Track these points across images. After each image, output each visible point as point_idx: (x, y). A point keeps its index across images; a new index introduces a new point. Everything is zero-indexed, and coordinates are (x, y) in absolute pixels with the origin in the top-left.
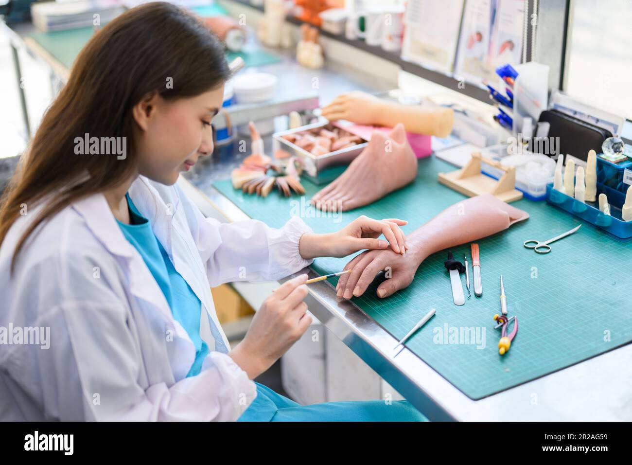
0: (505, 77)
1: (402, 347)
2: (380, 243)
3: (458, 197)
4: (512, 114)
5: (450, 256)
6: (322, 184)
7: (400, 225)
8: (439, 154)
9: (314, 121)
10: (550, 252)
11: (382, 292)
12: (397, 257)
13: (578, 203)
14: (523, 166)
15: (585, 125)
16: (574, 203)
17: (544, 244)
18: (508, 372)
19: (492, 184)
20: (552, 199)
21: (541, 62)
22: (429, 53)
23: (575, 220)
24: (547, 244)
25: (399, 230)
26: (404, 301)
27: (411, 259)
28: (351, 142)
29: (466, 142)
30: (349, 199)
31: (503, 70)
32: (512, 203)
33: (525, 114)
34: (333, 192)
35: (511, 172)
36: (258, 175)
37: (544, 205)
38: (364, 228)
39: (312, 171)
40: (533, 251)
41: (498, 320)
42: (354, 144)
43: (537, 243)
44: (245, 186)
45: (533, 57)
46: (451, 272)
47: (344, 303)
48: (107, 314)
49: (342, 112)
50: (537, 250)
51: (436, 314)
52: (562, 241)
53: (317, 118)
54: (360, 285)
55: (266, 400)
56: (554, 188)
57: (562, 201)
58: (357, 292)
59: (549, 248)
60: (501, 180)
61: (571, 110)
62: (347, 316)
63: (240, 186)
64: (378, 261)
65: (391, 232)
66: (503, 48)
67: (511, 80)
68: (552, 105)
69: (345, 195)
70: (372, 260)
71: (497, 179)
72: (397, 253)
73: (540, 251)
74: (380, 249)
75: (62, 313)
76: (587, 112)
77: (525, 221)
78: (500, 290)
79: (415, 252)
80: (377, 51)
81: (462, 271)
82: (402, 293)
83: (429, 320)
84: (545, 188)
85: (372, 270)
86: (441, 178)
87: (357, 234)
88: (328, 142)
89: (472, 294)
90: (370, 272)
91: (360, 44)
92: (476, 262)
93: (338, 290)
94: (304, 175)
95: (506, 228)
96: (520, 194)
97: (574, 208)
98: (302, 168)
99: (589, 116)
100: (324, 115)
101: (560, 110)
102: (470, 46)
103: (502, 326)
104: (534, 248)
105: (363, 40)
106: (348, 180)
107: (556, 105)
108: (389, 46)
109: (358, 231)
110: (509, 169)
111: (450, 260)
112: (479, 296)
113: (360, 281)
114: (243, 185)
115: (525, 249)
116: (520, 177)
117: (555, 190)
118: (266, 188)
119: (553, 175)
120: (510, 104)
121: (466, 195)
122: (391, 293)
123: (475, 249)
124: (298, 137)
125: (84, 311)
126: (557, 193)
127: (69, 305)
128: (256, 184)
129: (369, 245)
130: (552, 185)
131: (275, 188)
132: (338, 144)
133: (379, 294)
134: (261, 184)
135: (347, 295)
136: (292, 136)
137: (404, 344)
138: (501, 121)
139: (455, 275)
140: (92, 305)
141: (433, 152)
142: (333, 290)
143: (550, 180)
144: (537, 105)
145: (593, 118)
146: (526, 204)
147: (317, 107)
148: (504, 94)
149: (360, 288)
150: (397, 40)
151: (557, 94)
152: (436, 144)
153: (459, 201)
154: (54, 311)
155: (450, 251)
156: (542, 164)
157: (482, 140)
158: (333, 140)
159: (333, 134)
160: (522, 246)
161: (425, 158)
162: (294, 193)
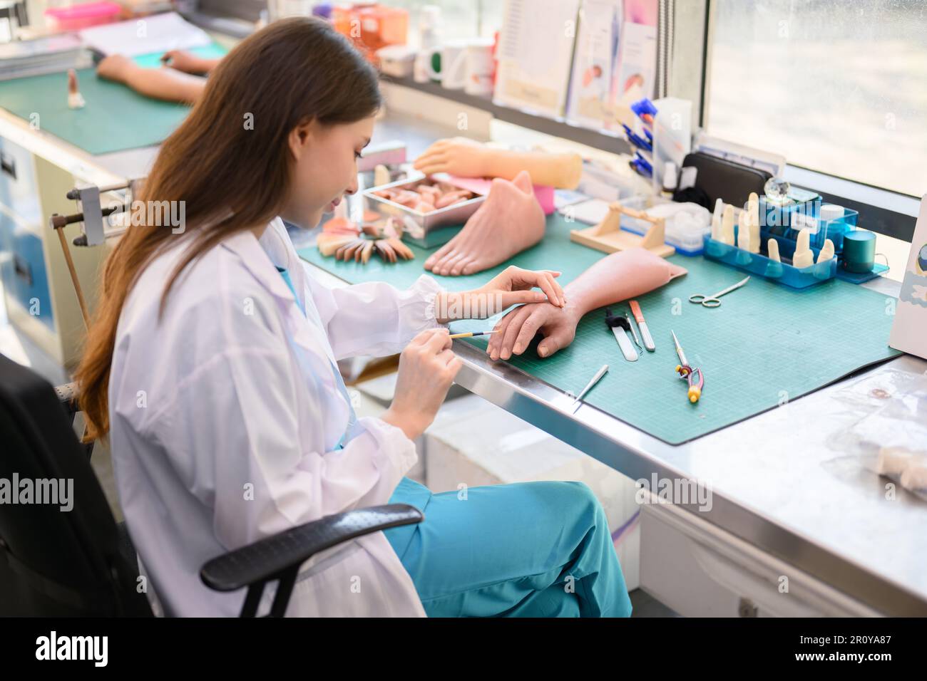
0: (642, 115)
1: (580, 403)
2: (536, 296)
3: (598, 255)
4: (653, 160)
5: (608, 313)
6: (433, 248)
7: (555, 276)
8: (562, 211)
9: (402, 177)
10: (720, 305)
11: (543, 349)
12: (557, 310)
13: (743, 253)
14: (672, 218)
15: (741, 167)
16: (738, 254)
17: (712, 298)
18: (704, 418)
19: (638, 240)
20: (710, 253)
21: (678, 96)
22: (532, 95)
23: (740, 273)
24: (717, 298)
25: (555, 281)
26: (568, 360)
27: (571, 313)
28: (461, 197)
29: (593, 198)
30: (473, 261)
31: (641, 106)
32: (666, 257)
33: (666, 159)
34: (452, 254)
35: (659, 224)
36: (352, 241)
37: (701, 259)
38: (514, 280)
39: (418, 232)
40: (701, 306)
41: (681, 371)
42: (464, 199)
43: (703, 298)
44: (339, 251)
45: (669, 92)
46: (614, 329)
47: (500, 364)
48: (273, 361)
49: (444, 162)
50: (706, 304)
51: (609, 370)
52: (730, 294)
53: (405, 173)
54: (521, 342)
55: (415, 484)
56: (713, 237)
57: (723, 252)
58: (519, 349)
59: (718, 302)
60: (647, 236)
61: (721, 152)
62: (506, 377)
63: (330, 252)
64: (537, 316)
65: (547, 281)
66: (629, 84)
67: (650, 117)
68: (697, 148)
69: (466, 256)
70: (529, 315)
71: (641, 235)
72: (556, 306)
73: (709, 305)
74: (537, 302)
75: (226, 360)
76: (739, 153)
77: (683, 277)
78: (675, 344)
79: (574, 307)
80: (459, 96)
81: (627, 328)
82: (562, 352)
83: (603, 377)
84: (700, 240)
85: (533, 324)
86: (573, 235)
87: (506, 287)
88: (432, 198)
89: (644, 349)
90: (530, 326)
91: (434, 88)
92: (639, 317)
93: (490, 353)
94: (406, 238)
95: (665, 283)
96: (672, 249)
97: (737, 260)
98: (404, 230)
99: (742, 158)
100: (418, 168)
101: (706, 152)
102: (586, 82)
103: (687, 377)
104: (701, 303)
105: (438, 82)
106: (468, 239)
107: (701, 147)
108: (473, 88)
109: (508, 284)
110: (658, 220)
111: (610, 317)
112: (651, 351)
113: (520, 337)
114: (336, 251)
115: (691, 305)
116: (669, 231)
117: (714, 241)
118: (366, 253)
119: (711, 224)
120: (649, 147)
121: (605, 252)
122: (553, 351)
123: (635, 307)
124: (392, 195)
125: (249, 358)
126: (716, 244)
127: (234, 351)
128: (351, 248)
129: (524, 299)
130: (710, 236)
131: (377, 254)
132: (443, 200)
133: (541, 354)
134: (359, 249)
135: (505, 355)
136: (386, 193)
137: (582, 401)
138: (640, 167)
139: (619, 332)
140: (257, 351)
141: (556, 210)
142: (482, 355)
143: (707, 231)
144: (679, 148)
145: (747, 159)
146: (682, 260)
147: (404, 161)
148: (642, 136)
149: (521, 344)
150: (485, 81)
151: (701, 135)
152: (560, 200)
153: (599, 259)
154: (216, 358)
155: (608, 308)
156: (693, 214)
157: (615, 192)
158: (436, 196)
159: (435, 189)
160: (687, 300)
161: (550, 214)
162: (401, 258)
